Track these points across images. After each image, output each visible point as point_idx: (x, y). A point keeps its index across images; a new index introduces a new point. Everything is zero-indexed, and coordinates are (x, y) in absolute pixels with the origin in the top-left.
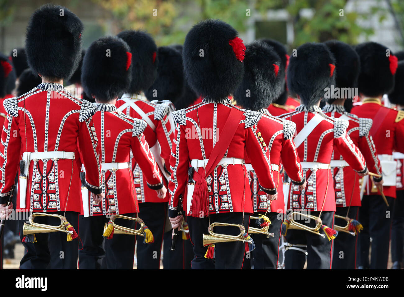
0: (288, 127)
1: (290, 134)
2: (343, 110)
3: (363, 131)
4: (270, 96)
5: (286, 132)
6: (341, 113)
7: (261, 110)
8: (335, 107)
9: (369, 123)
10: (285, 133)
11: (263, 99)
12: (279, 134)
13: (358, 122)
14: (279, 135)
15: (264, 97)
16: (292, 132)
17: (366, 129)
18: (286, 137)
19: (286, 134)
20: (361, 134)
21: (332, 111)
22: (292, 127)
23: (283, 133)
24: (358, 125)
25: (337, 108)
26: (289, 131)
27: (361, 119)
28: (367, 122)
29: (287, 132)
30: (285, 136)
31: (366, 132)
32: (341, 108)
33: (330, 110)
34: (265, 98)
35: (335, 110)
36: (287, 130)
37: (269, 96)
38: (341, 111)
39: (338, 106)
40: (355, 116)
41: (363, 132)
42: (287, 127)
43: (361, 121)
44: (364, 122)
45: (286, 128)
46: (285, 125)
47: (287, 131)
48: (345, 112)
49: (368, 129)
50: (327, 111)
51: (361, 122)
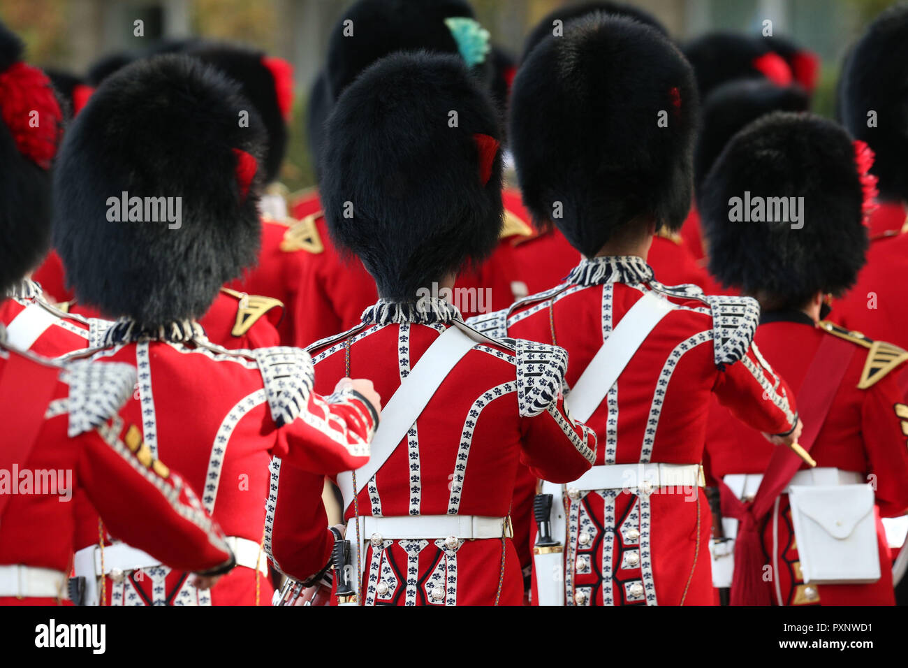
0: (280, 374)
1: (294, 400)
2: (646, 274)
3: (728, 344)
4: (213, 270)
5: (279, 393)
6: (640, 287)
7: (175, 326)
8: (613, 263)
9: (747, 314)
10: (274, 399)
11: (182, 279)
12: (248, 408)
13: (706, 311)
14: (250, 415)
15: (188, 271)
16: (300, 390)
17: (739, 334)
18: (281, 419)
19: (280, 404)
20: (721, 354)
21: (602, 281)
22: (295, 370)
23: (267, 403)
24: (708, 323)
25: (620, 268)
26: (287, 388)
27: (715, 300)
28: (740, 310)
29: (282, 396)
30: (275, 412)
31: (739, 348)
32: (639, 266)
33: (596, 279)
34: (191, 274)
35: (615, 277)
36: (281, 384)
37: (208, 271)
38: (639, 277)
39: (624, 262)
40: (693, 291)
41: (726, 350)
42: (275, 374)
43: (716, 308)
44: (729, 310)
45: (275, 378)
46: (268, 367)
47: (279, 389)
48: (653, 283)
49: (747, 335)
50: (587, 283)
51: (719, 311)
